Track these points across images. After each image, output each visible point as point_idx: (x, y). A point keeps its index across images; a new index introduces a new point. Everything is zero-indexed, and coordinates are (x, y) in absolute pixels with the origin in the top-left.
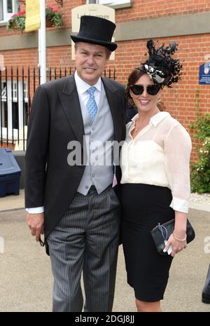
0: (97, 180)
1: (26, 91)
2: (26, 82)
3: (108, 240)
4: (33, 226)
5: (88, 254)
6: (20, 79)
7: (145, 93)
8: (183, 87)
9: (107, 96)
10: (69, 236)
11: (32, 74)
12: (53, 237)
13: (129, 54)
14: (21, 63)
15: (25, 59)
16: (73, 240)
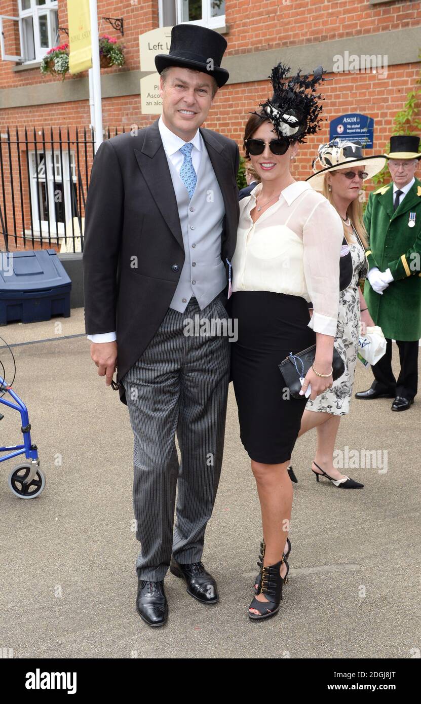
0: (199, 289)
1: (74, 165)
2: (73, 153)
3: (214, 378)
4: (101, 362)
5: (185, 401)
6: (65, 146)
7: (267, 151)
8: (305, 154)
9: (211, 157)
10: (158, 377)
11: (81, 139)
12: (133, 377)
13: (224, 106)
14: (64, 123)
15: (70, 118)
16: (163, 382)
